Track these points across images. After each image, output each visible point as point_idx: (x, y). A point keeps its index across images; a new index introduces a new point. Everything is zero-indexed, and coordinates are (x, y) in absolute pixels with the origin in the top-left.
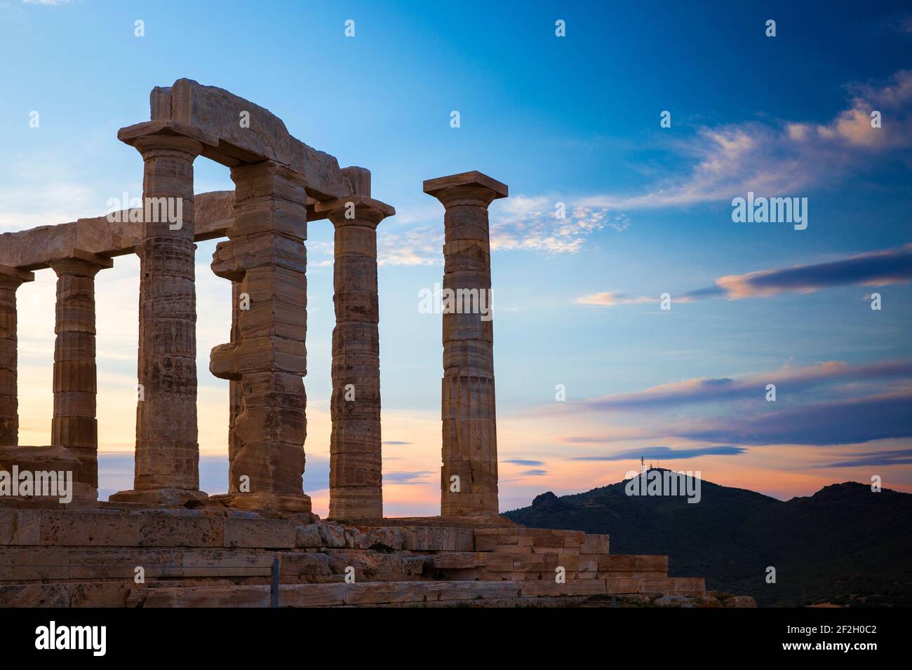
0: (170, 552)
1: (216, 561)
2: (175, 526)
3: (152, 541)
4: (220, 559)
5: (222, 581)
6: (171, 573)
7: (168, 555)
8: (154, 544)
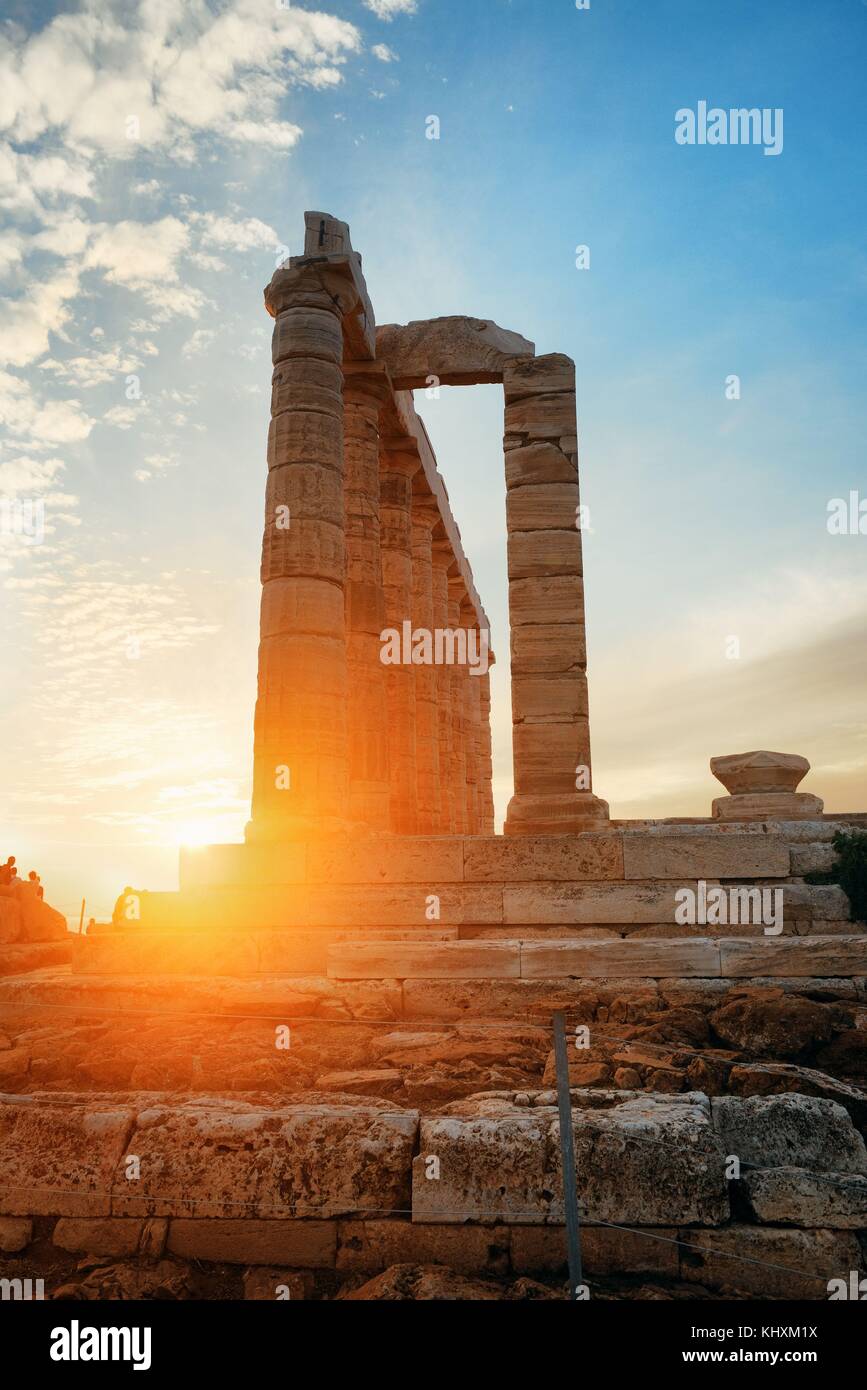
0: (479, 890)
1: (571, 901)
2: (527, 852)
3: (487, 875)
4: (580, 898)
5: (590, 931)
6: (482, 919)
7: (474, 894)
8: (489, 878)
